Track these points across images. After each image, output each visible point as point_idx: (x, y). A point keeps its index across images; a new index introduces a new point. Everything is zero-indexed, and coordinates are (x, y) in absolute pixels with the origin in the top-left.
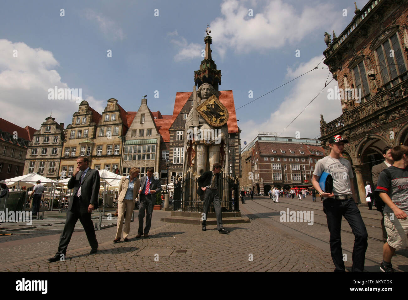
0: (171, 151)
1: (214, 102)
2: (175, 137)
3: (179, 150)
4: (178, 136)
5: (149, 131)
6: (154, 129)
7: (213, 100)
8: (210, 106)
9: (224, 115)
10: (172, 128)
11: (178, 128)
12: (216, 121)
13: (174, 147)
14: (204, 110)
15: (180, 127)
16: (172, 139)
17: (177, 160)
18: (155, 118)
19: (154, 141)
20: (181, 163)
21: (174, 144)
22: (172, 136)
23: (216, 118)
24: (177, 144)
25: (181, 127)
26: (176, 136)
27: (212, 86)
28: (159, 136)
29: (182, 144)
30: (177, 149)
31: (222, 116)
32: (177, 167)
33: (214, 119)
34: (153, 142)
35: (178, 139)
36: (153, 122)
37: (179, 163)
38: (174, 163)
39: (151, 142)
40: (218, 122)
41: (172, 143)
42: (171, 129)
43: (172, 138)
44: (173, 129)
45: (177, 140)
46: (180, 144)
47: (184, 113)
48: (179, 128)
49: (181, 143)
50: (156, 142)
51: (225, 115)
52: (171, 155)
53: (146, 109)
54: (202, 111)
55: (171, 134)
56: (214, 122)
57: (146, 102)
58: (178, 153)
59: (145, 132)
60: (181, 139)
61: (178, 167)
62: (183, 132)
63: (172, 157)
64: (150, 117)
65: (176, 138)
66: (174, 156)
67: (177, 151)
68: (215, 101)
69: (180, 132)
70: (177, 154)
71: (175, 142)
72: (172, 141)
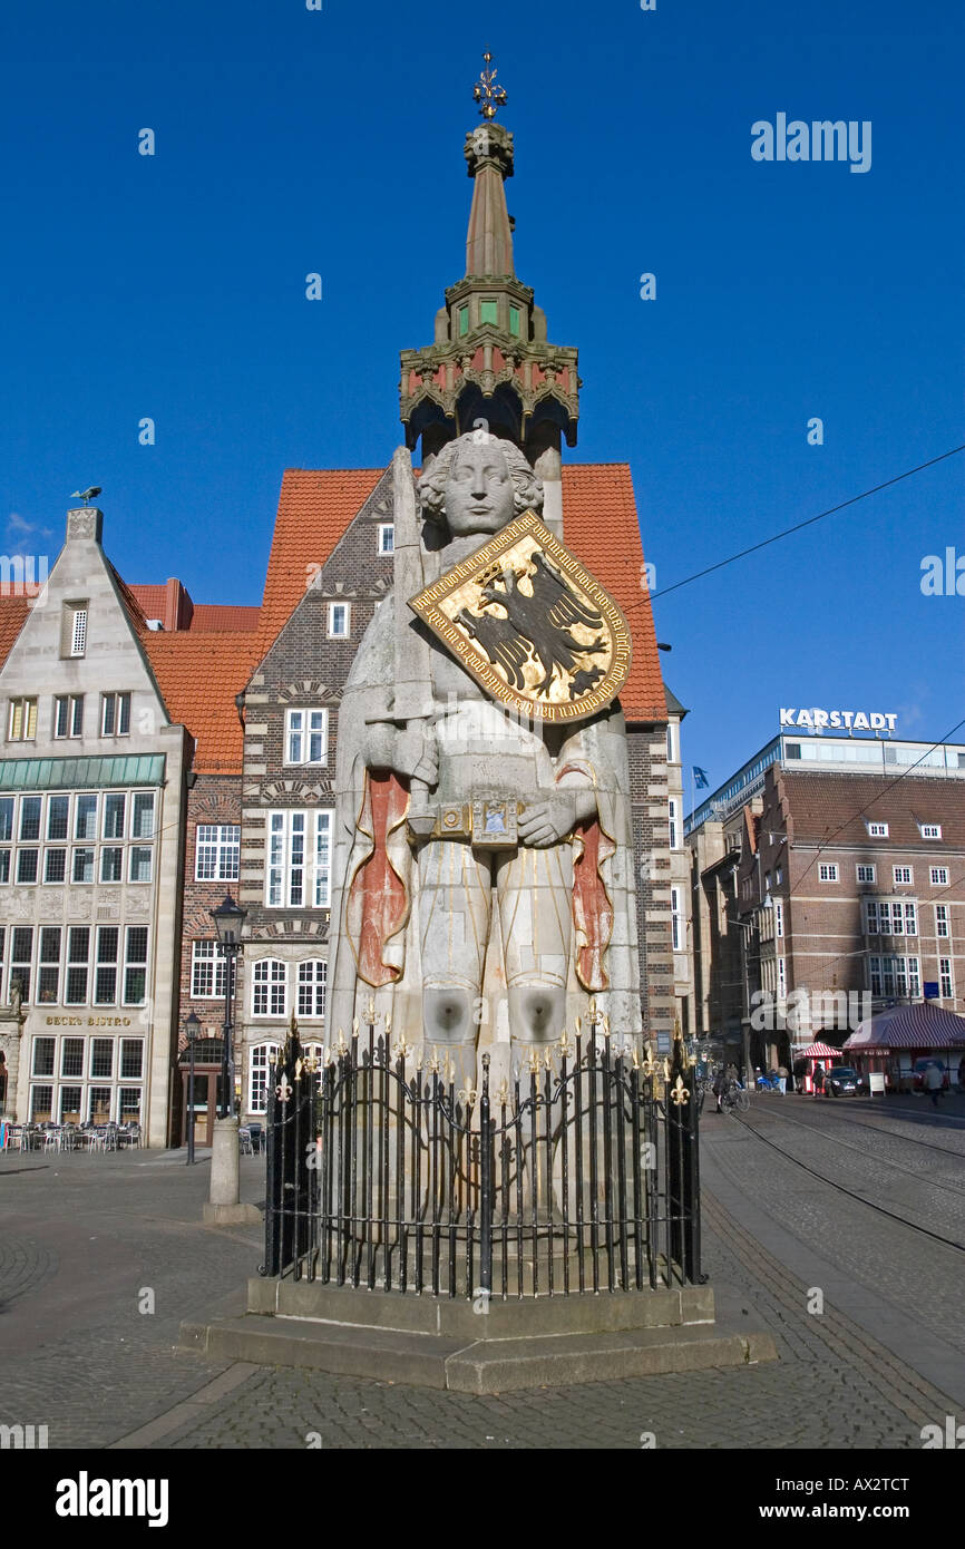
0: (250, 833)
1: (535, 559)
2: (274, 740)
3: (298, 823)
4: (296, 740)
5: (118, 706)
6: (144, 692)
7: (529, 546)
8: (510, 582)
9: (598, 647)
10: (259, 690)
11: (293, 691)
12: (544, 687)
13: (271, 806)
14: (465, 612)
15: (307, 685)
16: (256, 760)
17: (285, 888)
18: (153, 625)
19: (147, 770)
20: (315, 906)
21: (272, 790)
22: (257, 739)
23: (548, 669)
24: (289, 785)
25: (315, 687)
26: (281, 740)
27: (520, 454)
28: (178, 738)
29: (318, 790)
30: (288, 815)
31: (590, 650)
32: (288, 927)
33: (533, 669)
34: (143, 776)
35: (295, 754)
36: (135, 651)
37: (303, 906)
38: (268, 905)
39: (130, 777)
40: (560, 690)
41: (259, 779)
42: (249, 699)
43: (256, 749)
44: (262, 699)
45: (287, 761)
46: (305, 791)
47: (328, 599)
48: (300, 687)
49: (312, 785)
50: (155, 775)
51: (609, 647)
52: (249, 854)
53: (95, 572)
54: (452, 616)
55: (252, 729)
56: (533, 695)
57: (94, 529)
58: (298, 841)
59: (93, 712)
60: (315, 756)
61: (297, 926)
62: (324, 712)
63: (257, 864)
64: (122, 619)
65: (280, 752)
66: (269, 865)
67: (287, 833)
68: (539, 549)
69: (306, 714)
70: (287, 852)
71: (278, 775)
72: (261, 769)
